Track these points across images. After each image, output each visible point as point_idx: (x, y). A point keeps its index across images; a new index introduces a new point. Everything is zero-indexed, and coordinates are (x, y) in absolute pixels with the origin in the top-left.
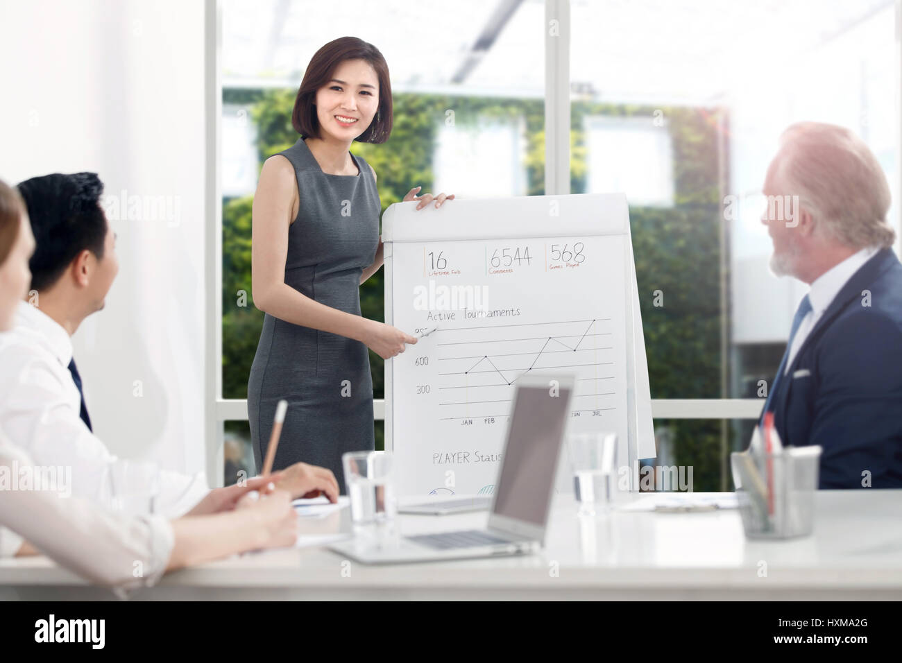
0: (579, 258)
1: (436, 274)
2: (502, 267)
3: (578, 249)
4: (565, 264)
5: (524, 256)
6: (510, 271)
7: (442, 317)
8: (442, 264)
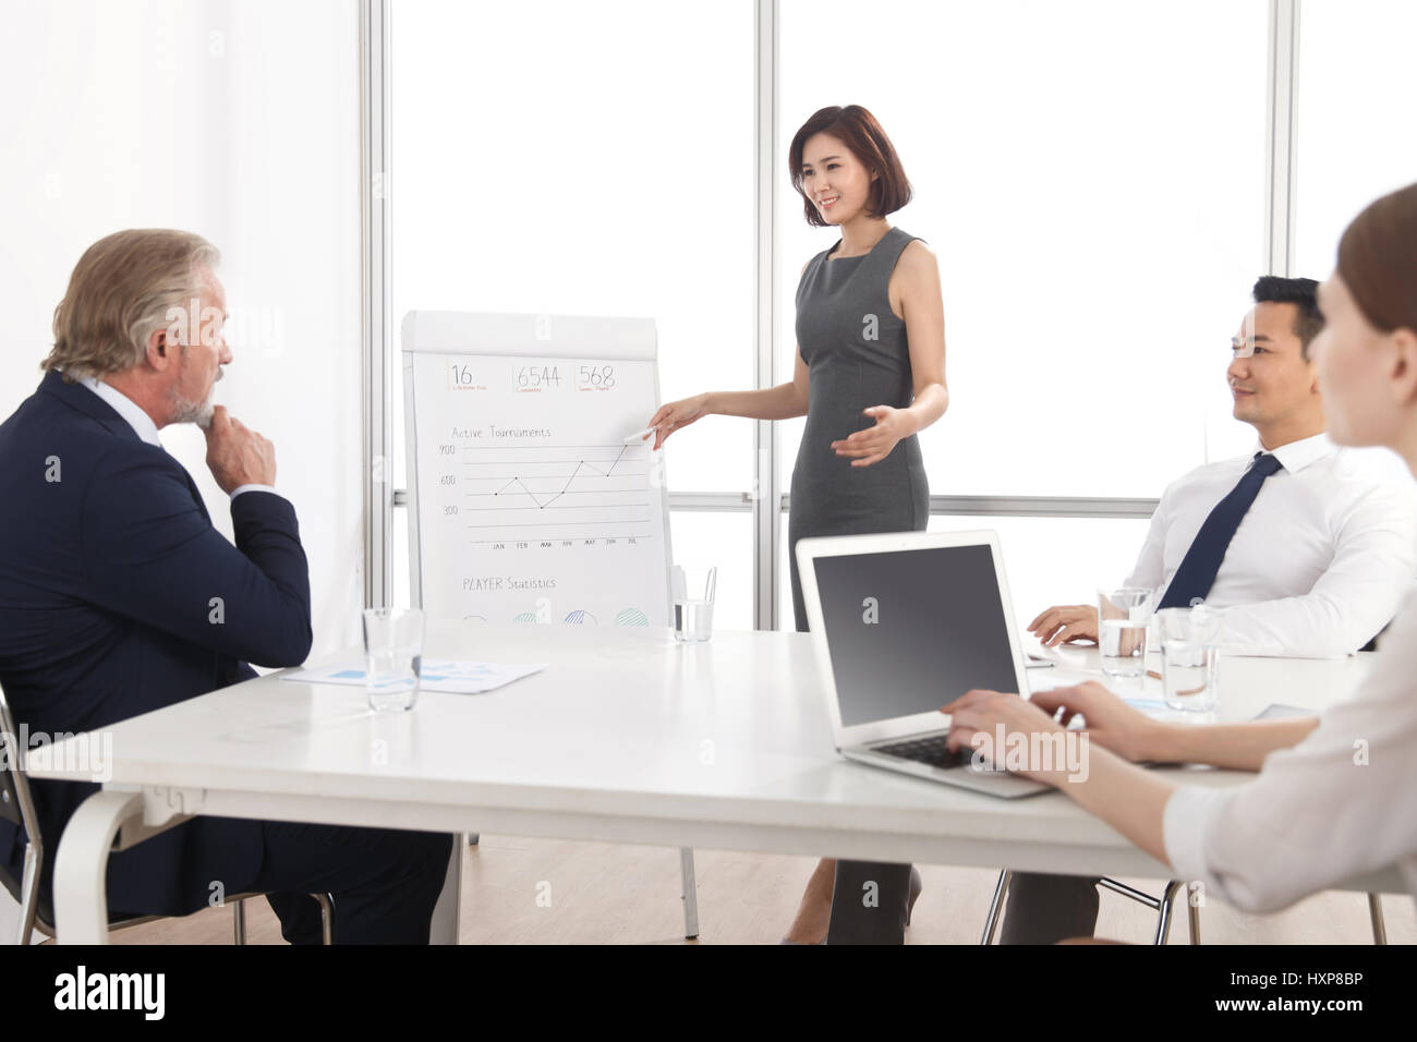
0: (609, 382)
1: (460, 388)
2: (530, 386)
3: (607, 372)
4: (593, 387)
5: (551, 376)
6: (539, 390)
7: (468, 434)
8: (466, 377)
